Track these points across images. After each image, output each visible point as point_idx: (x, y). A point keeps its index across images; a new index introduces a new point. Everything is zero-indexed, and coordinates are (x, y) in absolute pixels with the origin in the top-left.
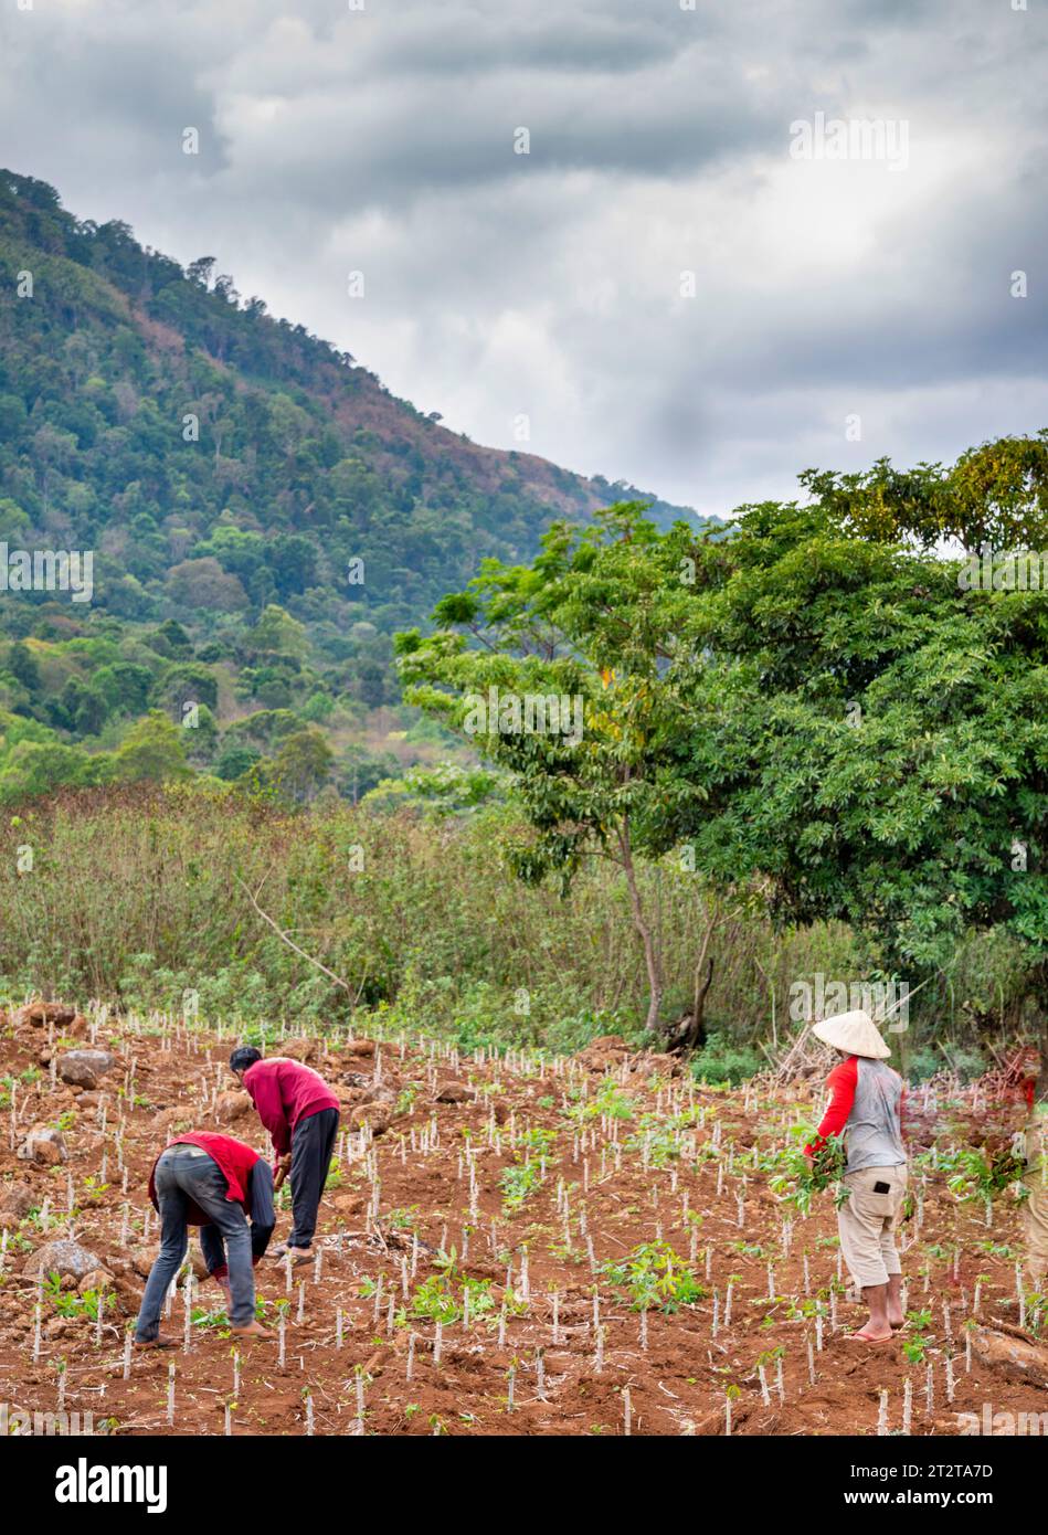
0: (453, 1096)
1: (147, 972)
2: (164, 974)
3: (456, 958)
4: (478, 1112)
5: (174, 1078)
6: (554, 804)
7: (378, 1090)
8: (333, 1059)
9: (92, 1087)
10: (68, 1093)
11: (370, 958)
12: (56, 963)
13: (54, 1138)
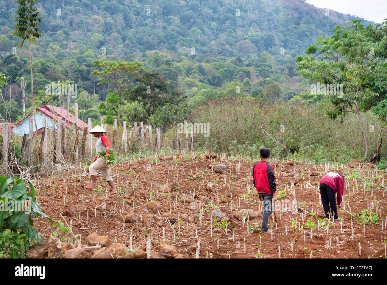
0: (314, 174)
1: (235, 146)
2: (239, 146)
3: (314, 140)
5: (243, 171)
7: (295, 173)
8: (283, 166)
9: (222, 174)
10: (216, 175)
11: (292, 141)
12: (212, 144)
13: (213, 186)
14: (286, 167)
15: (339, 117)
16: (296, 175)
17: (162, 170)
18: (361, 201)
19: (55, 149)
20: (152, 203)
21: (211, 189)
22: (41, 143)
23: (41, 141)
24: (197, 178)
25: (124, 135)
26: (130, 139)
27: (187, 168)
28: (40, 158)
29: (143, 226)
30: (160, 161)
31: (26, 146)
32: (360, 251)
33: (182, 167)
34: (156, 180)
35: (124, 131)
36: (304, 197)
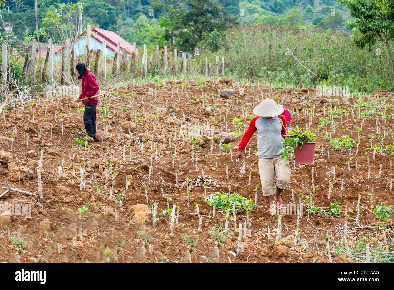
0: (324, 102)
1: (265, 72)
2: (269, 72)
3: (346, 69)
4: (328, 106)
5: (252, 97)
6: (366, 27)
7: (303, 100)
8: (296, 93)
9: (227, 98)
10: (221, 99)
11: (323, 68)
12: (243, 69)
13: (211, 110)
14: (299, 93)
15: (367, 46)
16: (304, 101)
17: (167, 93)
18: (349, 128)
19: (63, 70)
20: (127, 124)
21: (209, 112)
22: (45, 64)
23: (45, 62)
24: (200, 101)
25: (143, 59)
26: (150, 63)
27: (193, 92)
28: (43, 78)
29: (109, 144)
30: (169, 85)
31: (28, 66)
32: (313, 175)
33: (189, 90)
34: (156, 103)
35: (144, 54)
36: (296, 122)
